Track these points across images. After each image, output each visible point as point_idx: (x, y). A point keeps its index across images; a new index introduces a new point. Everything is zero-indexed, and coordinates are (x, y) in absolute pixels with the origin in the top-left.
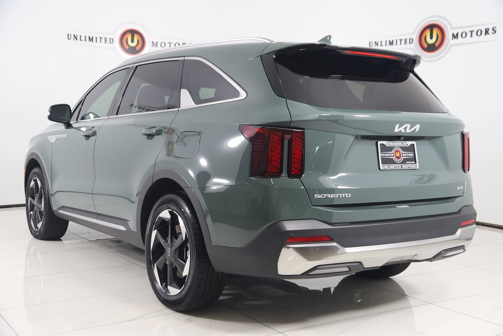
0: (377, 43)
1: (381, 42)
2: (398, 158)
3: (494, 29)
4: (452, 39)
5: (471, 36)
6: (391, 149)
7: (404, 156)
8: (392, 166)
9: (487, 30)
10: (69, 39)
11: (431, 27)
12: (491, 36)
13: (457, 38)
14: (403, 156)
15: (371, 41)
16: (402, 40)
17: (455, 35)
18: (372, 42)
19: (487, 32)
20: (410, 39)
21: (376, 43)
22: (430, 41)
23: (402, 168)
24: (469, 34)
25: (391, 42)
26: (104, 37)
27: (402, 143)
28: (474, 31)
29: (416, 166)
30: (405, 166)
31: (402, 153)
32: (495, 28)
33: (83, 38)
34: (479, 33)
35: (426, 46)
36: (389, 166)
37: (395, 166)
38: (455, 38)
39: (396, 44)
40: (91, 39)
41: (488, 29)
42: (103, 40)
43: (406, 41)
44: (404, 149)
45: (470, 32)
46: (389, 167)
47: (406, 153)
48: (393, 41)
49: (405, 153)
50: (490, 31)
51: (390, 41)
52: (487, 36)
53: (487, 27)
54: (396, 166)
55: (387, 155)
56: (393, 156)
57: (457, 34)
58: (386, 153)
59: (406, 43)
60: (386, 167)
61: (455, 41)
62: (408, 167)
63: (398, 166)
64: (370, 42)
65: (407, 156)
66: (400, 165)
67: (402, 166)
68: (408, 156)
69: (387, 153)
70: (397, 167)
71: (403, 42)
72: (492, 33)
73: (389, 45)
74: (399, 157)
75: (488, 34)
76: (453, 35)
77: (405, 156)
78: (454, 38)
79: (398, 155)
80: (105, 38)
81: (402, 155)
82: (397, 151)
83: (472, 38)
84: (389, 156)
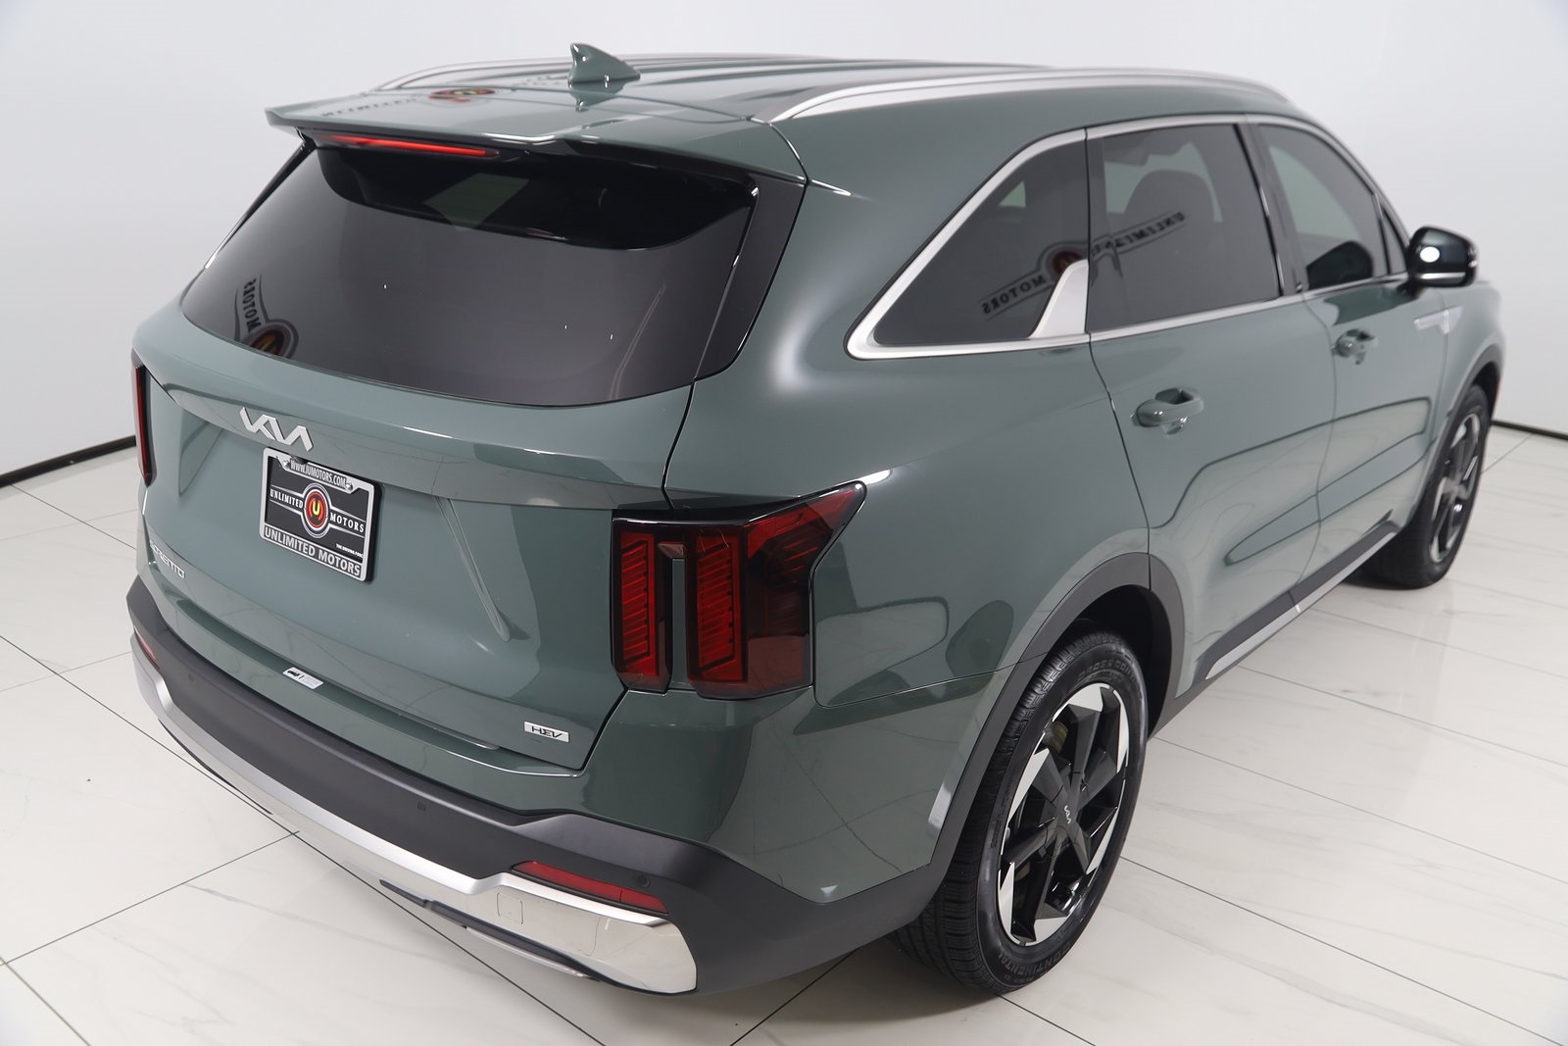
2: (316, 520)
6: (298, 483)
7: (332, 522)
8: (291, 541)
14: (330, 521)
23: (316, 556)
27: (334, 475)
29: (360, 569)
30: (326, 555)
36: (282, 535)
37: (298, 544)
44: (337, 498)
46: (282, 539)
47: (343, 516)
49: (338, 514)
54: (301, 543)
55: (287, 500)
56: (302, 510)
58: (285, 493)
60: (275, 533)
62: (333, 563)
63: (307, 548)
65: (341, 525)
66: (312, 546)
67: (317, 550)
68: (347, 528)
69: (288, 494)
70: (305, 548)
74: (320, 518)
77: (336, 524)
79: (316, 513)
81: (330, 516)
82: (316, 497)
84: (291, 506)
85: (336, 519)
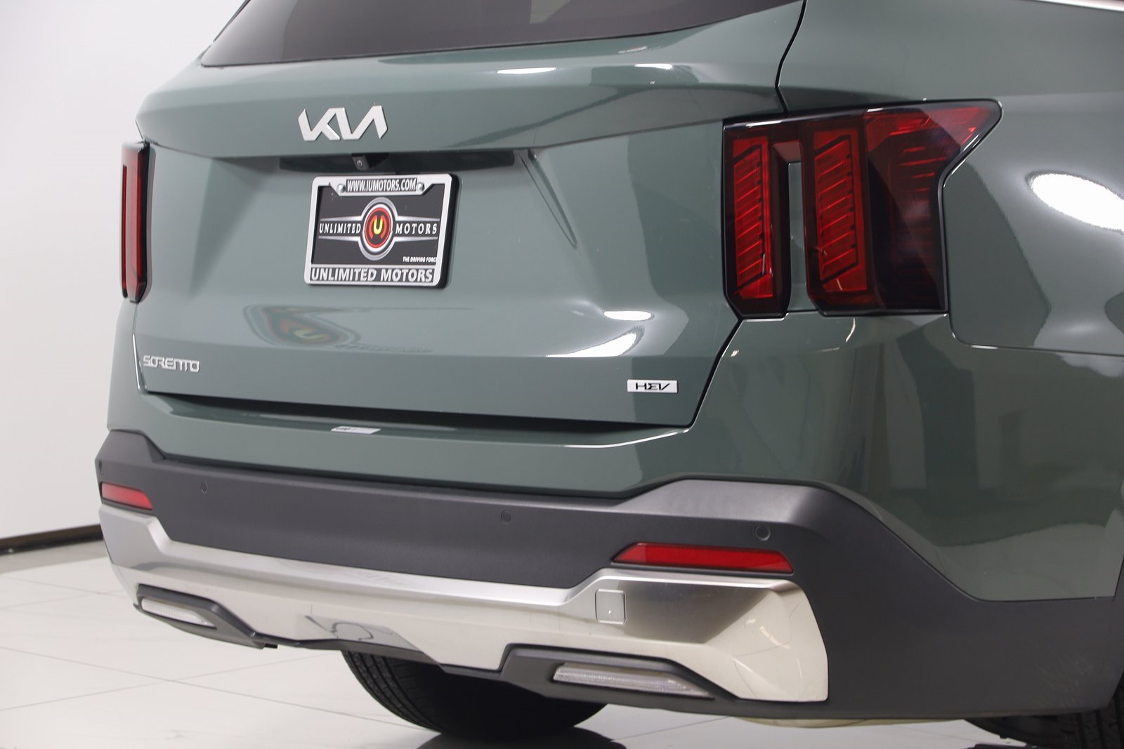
2: (376, 240)
6: (356, 204)
7: (398, 235)
14: (395, 235)
23: (378, 278)
27: (401, 180)
29: (432, 273)
30: (392, 274)
31: (395, 222)
36: (334, 270)
37: (354, 273)
44: (405, 204)
46: (333, 276)
47: (409, 223)
49: (405, 223)
54: (357, 271)
55: (340, 230)
56: (360, 234)
58: (338, 222)
60: (325, 272)
62: (399, 278)
63: (367, 274)
65: (410, 235)
66: (372, 269)
67: (379, 271)
68: (417, 234)
69: (341, 223)
70: (363, 275)
74: (382, 237)
77: (403, 235)
79: (377, 231)
81: (395, 228)
82: (378, 213)
84: (346, 235)
85: (404, 227)
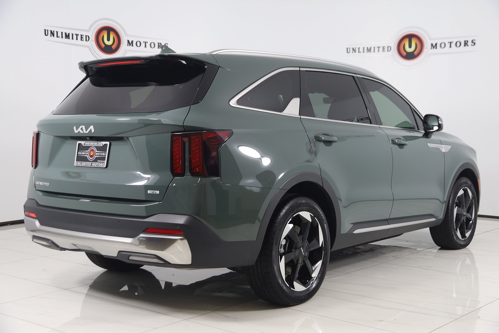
0: (355, 49)
1: (359, 48)
2: (91, 156)
3: (473, 41)
4: (431, 49)
5: (450, 47)
6: (87, 148)
7: (97, 155)
8: (84, 164)
9: (466, 42)
10: (46, 35)
11: (410, 37)
12: (470, 47)
13: (436, 48)
15: (348, 47)
16: (380, 47)
17: (434, 45)
18: (350, 48)
19: (466, 43)
20: (388, 47)
21: (353, 49)
22: (409, 50)
23: (91, 165)
24: (448, 45)
25: (369, 49)
26: (80, 33)
27: (98, 143)
28: (453, 42)
30: (95, 164)
31: (96, 152)
32: (475, 40)
33: (60, 35)
34: (458, 44)
35: (405, 54)
36: (81, 163)
38: (434, 48)
39: (374, 51)
40: (67, 36)
41: (468, 42)
42: (79, 37)
43: (384, 49)
44: (98, 148)
45: (449, 43)
47: (100, 153)
48: (371, 48)
49: (98, 153)
50: (470, 43)
51: (367, 48)
52: (466, 47)
53: (466, 39)
56: (88, 155)
57: (436, 44)
58: (83, 152)
59: (384, 50)
61: (434, 50)
63: (88, 164)
64: (347, 49)
71: (381, 49)
72: (472, 45)
73: (367, 52)
74: (93, 155)
75: (468, 45)
76: (432, 45)
77: (98, 155)
78: (432, 48)
80: (81, 35)
81: (96, 154)
82: (92, 150)
83: (450, 48)
84: (85, 155)
